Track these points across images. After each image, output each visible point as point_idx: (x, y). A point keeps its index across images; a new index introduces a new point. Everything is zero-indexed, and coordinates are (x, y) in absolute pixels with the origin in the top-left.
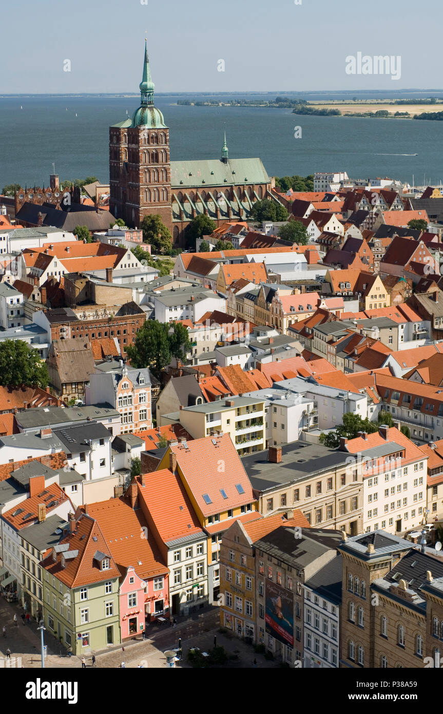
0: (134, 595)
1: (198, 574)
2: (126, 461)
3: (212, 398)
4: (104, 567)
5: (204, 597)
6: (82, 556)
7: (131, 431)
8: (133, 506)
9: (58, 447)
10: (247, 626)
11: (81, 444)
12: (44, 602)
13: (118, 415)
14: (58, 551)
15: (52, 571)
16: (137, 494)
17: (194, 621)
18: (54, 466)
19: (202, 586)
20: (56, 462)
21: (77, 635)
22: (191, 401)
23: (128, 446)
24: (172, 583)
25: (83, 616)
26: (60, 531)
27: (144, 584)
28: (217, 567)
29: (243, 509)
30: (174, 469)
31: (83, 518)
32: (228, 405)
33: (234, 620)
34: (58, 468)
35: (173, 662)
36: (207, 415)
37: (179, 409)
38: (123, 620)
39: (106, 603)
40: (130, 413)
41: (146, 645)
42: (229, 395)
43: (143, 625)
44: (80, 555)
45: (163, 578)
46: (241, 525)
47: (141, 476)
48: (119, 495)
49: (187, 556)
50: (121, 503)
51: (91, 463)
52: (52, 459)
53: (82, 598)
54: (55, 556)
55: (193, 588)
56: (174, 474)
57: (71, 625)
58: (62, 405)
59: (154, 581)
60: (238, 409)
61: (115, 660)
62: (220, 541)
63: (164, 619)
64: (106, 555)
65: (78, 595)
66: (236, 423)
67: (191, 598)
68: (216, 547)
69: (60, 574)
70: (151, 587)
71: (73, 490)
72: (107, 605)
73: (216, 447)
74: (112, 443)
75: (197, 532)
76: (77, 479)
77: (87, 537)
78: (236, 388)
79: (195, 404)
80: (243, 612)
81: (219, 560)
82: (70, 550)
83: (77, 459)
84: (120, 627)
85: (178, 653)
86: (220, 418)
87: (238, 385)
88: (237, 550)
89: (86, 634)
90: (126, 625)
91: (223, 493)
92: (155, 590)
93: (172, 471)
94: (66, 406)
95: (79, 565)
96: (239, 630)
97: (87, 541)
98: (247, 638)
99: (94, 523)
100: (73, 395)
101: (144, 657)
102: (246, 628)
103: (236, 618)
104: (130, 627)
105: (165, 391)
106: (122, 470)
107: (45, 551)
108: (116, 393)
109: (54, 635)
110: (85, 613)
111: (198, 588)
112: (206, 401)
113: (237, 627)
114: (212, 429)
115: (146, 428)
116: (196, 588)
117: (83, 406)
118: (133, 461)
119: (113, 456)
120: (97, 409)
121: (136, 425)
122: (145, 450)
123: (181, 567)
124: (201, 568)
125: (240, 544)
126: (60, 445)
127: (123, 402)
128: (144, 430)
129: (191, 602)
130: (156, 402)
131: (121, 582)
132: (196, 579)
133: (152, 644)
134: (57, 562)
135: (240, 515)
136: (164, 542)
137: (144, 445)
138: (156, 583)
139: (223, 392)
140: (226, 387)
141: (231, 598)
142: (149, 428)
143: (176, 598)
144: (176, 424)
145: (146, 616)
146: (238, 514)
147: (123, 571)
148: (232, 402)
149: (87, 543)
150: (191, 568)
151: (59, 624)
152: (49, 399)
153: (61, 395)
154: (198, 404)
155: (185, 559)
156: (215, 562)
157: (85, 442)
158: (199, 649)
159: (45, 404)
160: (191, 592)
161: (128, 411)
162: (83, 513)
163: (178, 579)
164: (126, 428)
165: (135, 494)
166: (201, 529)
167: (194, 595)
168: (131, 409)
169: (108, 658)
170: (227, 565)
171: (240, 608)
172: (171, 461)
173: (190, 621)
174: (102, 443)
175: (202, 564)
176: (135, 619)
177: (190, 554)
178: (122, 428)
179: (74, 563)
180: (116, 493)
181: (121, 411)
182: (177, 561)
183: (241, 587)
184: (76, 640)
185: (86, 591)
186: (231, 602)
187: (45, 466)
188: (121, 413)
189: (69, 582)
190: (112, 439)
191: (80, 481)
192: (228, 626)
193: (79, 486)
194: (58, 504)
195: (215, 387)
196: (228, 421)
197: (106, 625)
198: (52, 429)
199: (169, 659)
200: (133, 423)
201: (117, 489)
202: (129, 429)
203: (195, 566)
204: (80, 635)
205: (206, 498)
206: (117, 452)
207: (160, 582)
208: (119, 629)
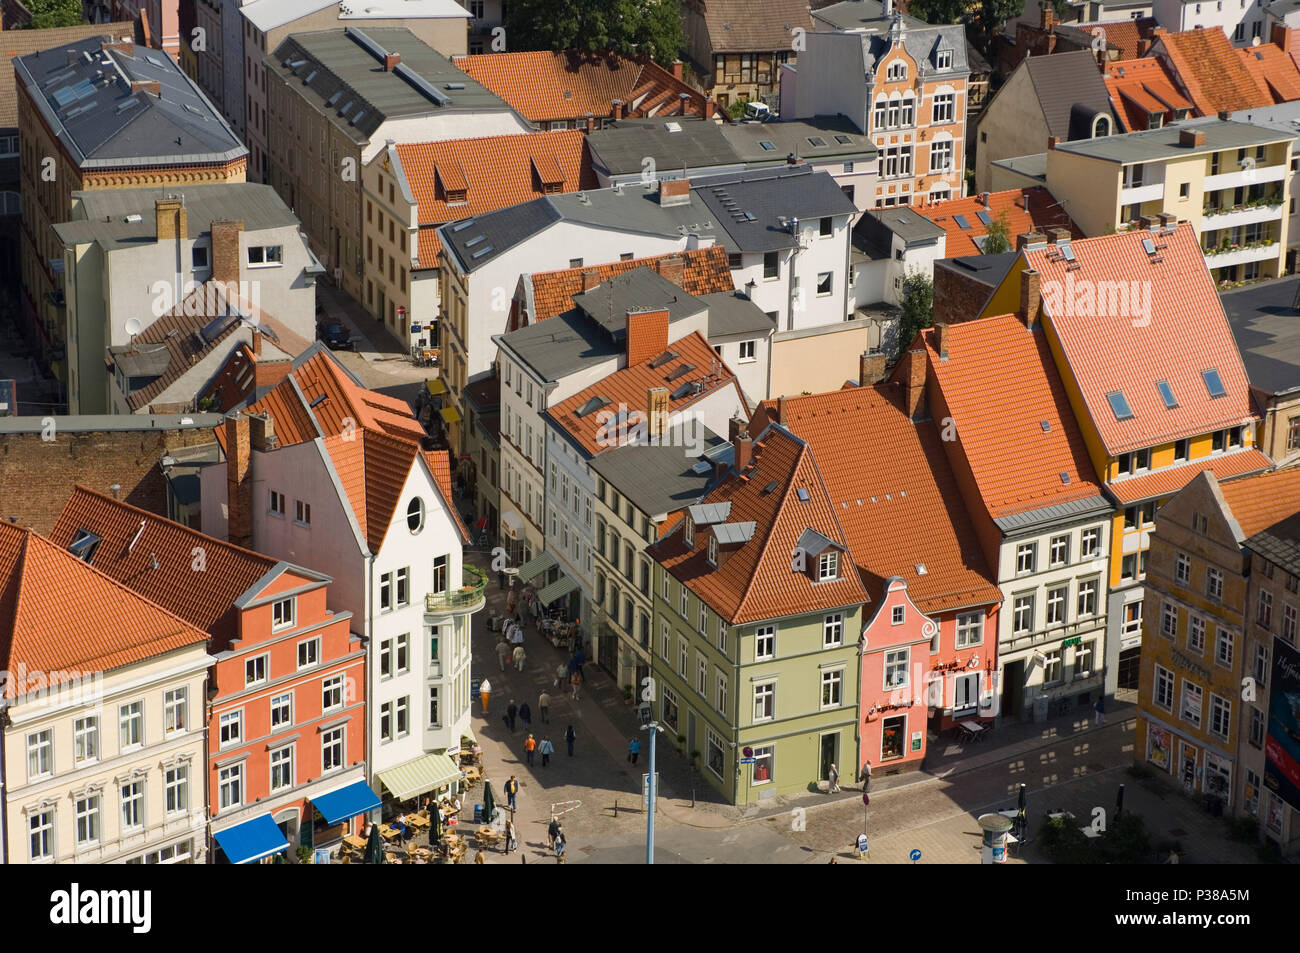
0: (902, 656)
1: (1081, 610)
2: (889, 283)
3: (1140, 119)
4: (824, 574)
5: (1093, 674)
6: (767, 536)
7: (904, 199)
8: (912, 411)
9: (705, 234)
10: (1210, 764)
11: (770, 228)
12: (653, 654)
13: (871, 153)
14: (699, 519)
15: (680, 574)
16: (924, 378)
17: (1060, 739)
18: (694, 286)
19: (1090, 645)
20: (700, 274)
21: (740, 750)
22: (1080, 125)
23: (897, 242)
24: (1006, 630)
25: (759, 701)
26: (707, 467)
27: (930, 629)
28: (1138, 595)
29: (1218, 439)
30: (1031, 315)
31: (772, 435)
32: (1187, 141)
33: (1176, 745)
34: (703, 292)
35: (1003, 846)
36: (1125, 168)
37: (1045, 144)
38: (867, 721)
39: (825, 670)
40: (906, 150)
41: (928, 791)
42: (1187, 115)
43: (920, 737)
44: (761, 536)
45: (984, 616)
46: (1215, 488)
47: (938, 329)
48: (874, 380)
49: (1054, 560)
50: (879, 399)
51: (794, 282)
52: (689, 265)
53: (761, 652)
54: (690, 532)
55: (1064, 647)
56: (1030, 330)
57: (727, 724)
58: (716, 116)
59: (957, 621)
60: (1216, 157)
61: (840, 828)
62: (1150, 526)
63: (980, 728)
64: (832, 540)
65: (749, 643)
66: (1206, 193)
67: (1055, 674)
68: (1137, 539)
69: (705, 583)
70: (947, 637)
71: (742, 355)
72: (827, 676)
73: (1153, 262)
74: (855, 229)
75: (1088, 497)
76: (757, 327)
77: (781, 486)
78: (1210, 96)
79: (1090, 136)
80: (1204, 725)
81: (1142, 577)
82: (731, 519)
83: (755, 271)
84: (857, 739)
85: (1016, 821)
86: (1160, 178)
87: (1214, 85)
88: (1199, 553)
89: (766, 750)
90: (874, 736)
91: (1165, 391)
92: (958, 646)
93: (1025, 323)
94: (726, 118)
95: (756, 565)
96: (1188, 775)
97: (782, 499)
98: (1209, 797)
99: (801, 450)
100: (743, 89)
101: (919, 826)
102: (1208, 771)
103: (1181, 741)
104: (886, 740)
105: (1006, 94)
106: (875, 308)
107: (663, 517)
108: (868, 90)
109: (678, 745)
110: (765, 693)
111: (1079, 649)
112: (1120, 129)
113: (1181, 764)
114: (1136, 208)
115: (946, 194)
116: (1073, 648)
117: (773, 120)
118: (907, 284)
119: (855, 267)
120: (815, 133)
121: (921, 183)
122: (943, 257)
123: (1035, 588)
124: (1089, 595)
125: (1209, 539)
126: (711, 227)
127: (887, 117)
128: (942, 200)
129: (1056, 686)
130: (979, 122)
131: (867, 618)
132: (1075, 625)
133: (944, 790)
134: (696, 550)
135: (1210, 458)
136: (993, 516)
137: (942, 241)
138: (962, 627)
139: (1173, 104)
140: (1181, 90)
141: (1170, 685)
142: (956, 193)
143: (1015, 673)
144: (1035, 188)
145: (932, 716)
146: (1203, 455)
147: (876, 587)
148: (1199, 133)
149: (779, 505)
150: (1063, 592)
151: (692, 717)
152: (684, 95)
153: (711, 86)
154: (1097, 135)
155: (1047, 569)
156: (1128, 581)
157: (781, 222)
158: (1073, 816)
159: (666, 110)
160: (1058, 659)
161: (901, 144)
162: (772, 422)
163: (1023, 621)
164: (892, 189)
165: (918, 378)
166: (1095, 488)
167: (1064, 669)
168: (908, 138)
169: (821, 819)
170: (1165, 594)
171: (1193, 714)
172: (1025, 293)
173: (1050, 734)
174: (826, 228)
175: (1094, 584)
176: (901, 720)
177: (1061, 555)
178: (880, 191)
179: (743, 555)
180: (867, 371)
181: (881, 141)
182: (1025, 572)
183: (1202, 656)
184: (737, 765)
185: (771, 635)
186: (1170, 694)
187: (671, 283)
188: (880, 147)
189: (726, 608)
190: (853, 220)
191: (763, 332)
192: (1154, 760)
193: (761, 344)
194: (704, 392)
195: (1151, 88)
196: (1184, 190)
197: (819, 729)
198: (691, 182)
199: (989, 837)
200: (910, 177)
201: (868, 361)
202: (899, 194)
203: (1074, 586)
204: (748, 753)
205: (1116, 402)
206: (865, 257)
207: (974, 625)
208: (856, 743)
